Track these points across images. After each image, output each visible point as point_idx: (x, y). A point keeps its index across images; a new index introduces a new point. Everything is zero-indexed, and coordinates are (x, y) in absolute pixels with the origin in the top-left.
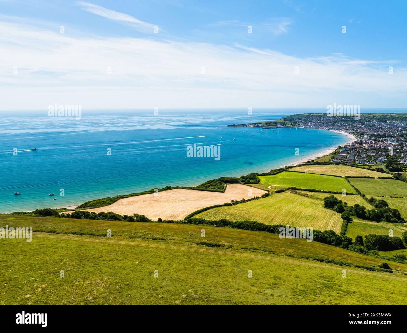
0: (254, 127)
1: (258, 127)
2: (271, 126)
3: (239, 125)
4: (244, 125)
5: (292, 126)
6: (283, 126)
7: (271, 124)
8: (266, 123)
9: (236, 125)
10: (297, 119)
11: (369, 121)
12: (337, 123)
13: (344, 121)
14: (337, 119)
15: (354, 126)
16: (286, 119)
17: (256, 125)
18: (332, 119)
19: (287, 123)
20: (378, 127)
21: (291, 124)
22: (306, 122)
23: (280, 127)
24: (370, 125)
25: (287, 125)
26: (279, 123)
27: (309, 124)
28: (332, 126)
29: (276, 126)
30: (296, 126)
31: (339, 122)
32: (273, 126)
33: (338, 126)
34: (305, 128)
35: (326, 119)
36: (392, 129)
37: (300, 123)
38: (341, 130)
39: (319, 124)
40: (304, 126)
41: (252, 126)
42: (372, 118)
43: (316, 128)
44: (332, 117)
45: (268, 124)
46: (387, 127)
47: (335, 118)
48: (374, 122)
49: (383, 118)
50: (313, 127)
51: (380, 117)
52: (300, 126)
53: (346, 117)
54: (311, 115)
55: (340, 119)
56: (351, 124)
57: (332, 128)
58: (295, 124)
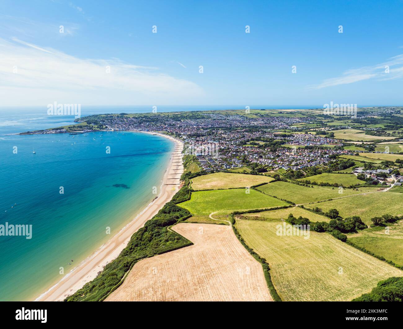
0: (56, 133)
1: (61, 132)
2: (77, 131)
3: (35, 132)
4: (42, 131)
5: (100, 129)
6: (90, 130)
7: (76, 129)
8: (69, 128)
9: (32, 133)
10: (101, 121)
11: (168, 121)
12: (142, 124)
13: (147, 121)
14: (139, 120)
15: (159, 126)
16: (89, 122)
17: (59, 131)
18: (135, 120)
19: (92, 127)
20: (178, 126)
21: (98, 127)
22: (111, 124)
23: (88, 132)
24: (171, 125)
25: (94, 129)
26: (83, 126)
27: (116, 126)
28: (140, 127)
29: (83, 130)
30: (104, 129)
31: (143, 123)
32: (79, 130)
33: (144, 126)
34: (115, 131)
35: (130, 120)
36: (189, 127)
37: (107, 126)
38: (152, 132)
39: (126, 126)
40: (113, 129)
41: (54, 133)
42: (168, 118)
43: (126, 130)
44: (133, 118)
45: (72, 128)
46: (184, 126)
47: (136, 118)
48: (171, 121)
49: (176, 118)
50: (122, 129)
51: (173, 116)
52: (108, 129)
53: (145, 117)
54: (109, 115)
55: (142, 119)
56: (155, 125)
57: (141, 129)
58: (101, 127)
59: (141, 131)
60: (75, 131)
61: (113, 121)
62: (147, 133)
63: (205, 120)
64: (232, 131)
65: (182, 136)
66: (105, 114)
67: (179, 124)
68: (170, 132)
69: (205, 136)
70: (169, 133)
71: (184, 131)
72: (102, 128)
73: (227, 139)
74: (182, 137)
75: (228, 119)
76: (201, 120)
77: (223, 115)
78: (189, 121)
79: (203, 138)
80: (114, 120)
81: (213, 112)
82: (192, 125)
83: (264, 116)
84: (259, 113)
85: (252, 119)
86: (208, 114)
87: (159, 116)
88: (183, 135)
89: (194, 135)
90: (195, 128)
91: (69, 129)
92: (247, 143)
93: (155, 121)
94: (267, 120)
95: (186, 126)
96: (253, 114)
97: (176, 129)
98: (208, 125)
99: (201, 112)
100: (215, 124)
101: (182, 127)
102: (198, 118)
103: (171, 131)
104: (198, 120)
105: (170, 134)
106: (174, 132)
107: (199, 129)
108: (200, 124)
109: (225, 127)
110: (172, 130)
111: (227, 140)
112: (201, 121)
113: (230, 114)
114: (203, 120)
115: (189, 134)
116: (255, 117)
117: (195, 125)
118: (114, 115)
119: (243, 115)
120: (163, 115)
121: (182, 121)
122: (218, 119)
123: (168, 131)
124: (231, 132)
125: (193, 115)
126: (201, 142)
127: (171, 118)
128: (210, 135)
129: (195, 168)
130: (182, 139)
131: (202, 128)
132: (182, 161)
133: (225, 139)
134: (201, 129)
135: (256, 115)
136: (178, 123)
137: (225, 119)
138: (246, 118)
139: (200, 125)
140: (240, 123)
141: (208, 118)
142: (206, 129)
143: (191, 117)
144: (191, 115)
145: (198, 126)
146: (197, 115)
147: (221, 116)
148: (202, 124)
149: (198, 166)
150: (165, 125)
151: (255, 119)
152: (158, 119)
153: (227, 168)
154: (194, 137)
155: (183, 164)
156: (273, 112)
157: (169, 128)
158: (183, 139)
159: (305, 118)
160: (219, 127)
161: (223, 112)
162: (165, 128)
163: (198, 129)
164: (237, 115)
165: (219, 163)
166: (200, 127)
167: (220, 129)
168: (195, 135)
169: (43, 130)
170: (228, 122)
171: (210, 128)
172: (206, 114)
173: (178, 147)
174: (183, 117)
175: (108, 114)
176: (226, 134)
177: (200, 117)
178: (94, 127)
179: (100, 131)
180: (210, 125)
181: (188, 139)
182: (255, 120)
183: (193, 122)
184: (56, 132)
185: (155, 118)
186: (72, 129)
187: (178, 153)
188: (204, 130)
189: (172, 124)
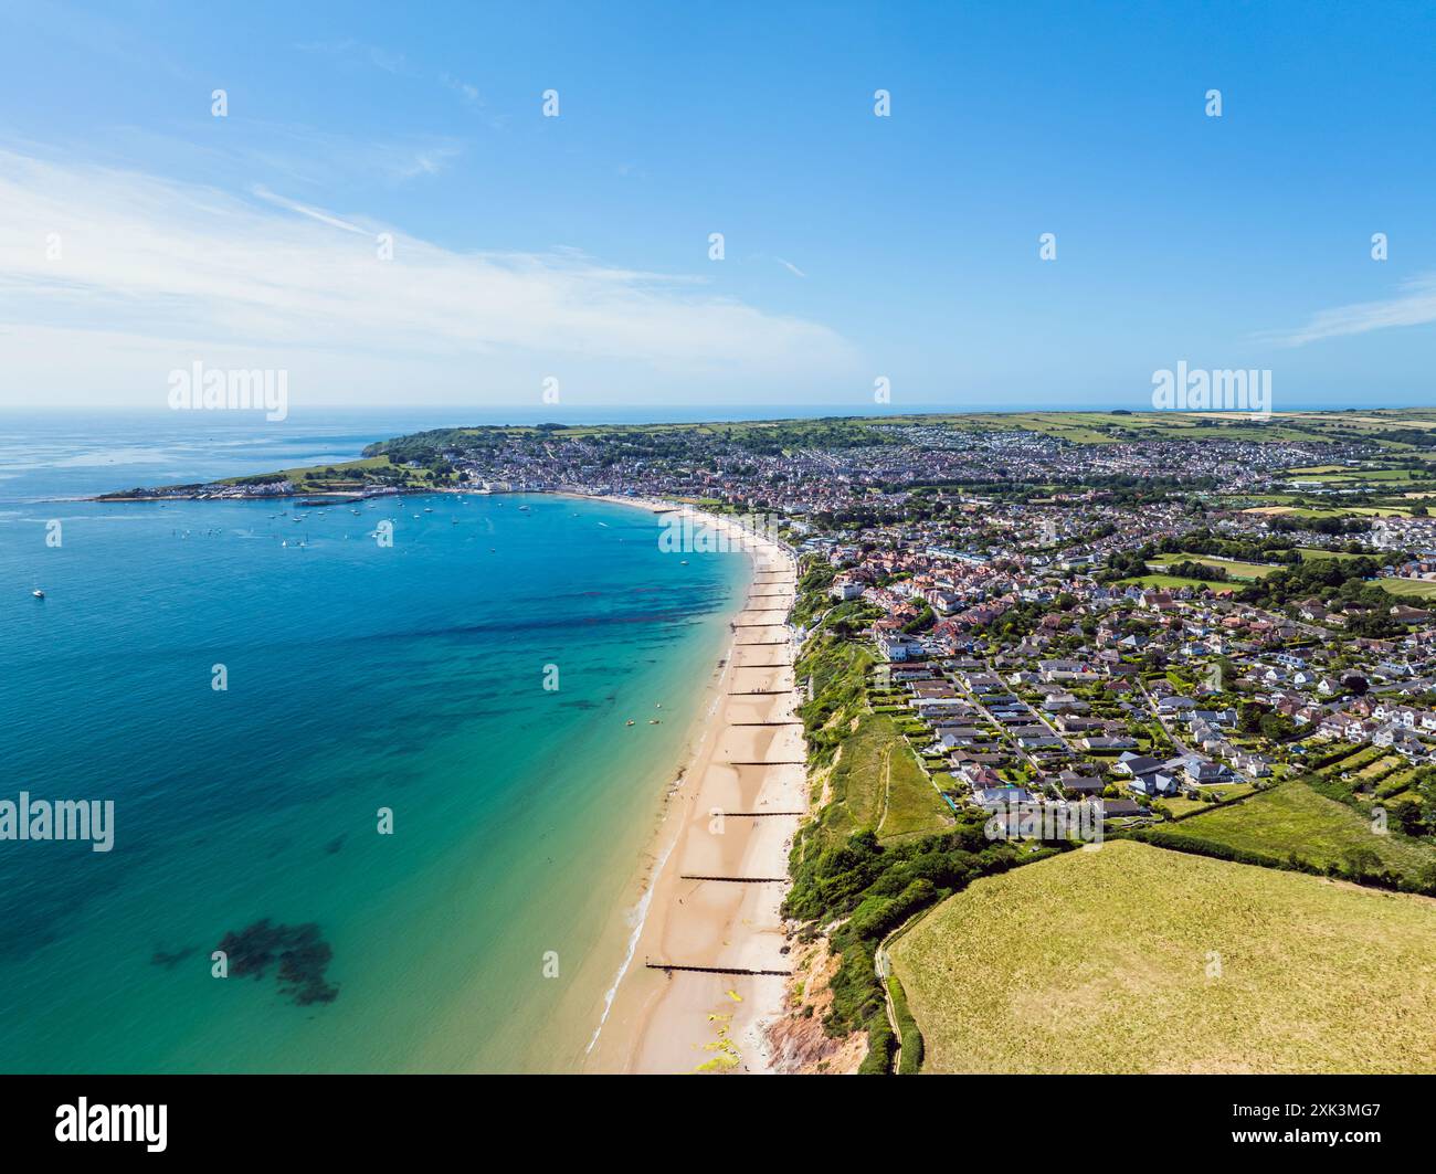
0: (249, 497)
1: (269, 496)
2: (337, 489)
3: (165, 492)
4: (192, 490)
5: (436, 485)
6: (394, 489)
7: (334, 482)
8: (309, 476)
9: (149, 494)
10: (447, 452)
11: (725, 453)
12: (616, 467)
13: (637, 455)
14: (607, 448)
15: (688, 476)
16: (399, 455)
17: (261, 488)
18: (588, 449)
19: (408, 474)
20: (770, 474)
21: (429, 476)
22: (488, 464)
23: (382, 495)
24: (738, 469)
25: (409, 484)
26: (371, 472)
27: (506, 471)
28: (606, 478)
29: (360, 488)
30: (454, 484)
31: (619, 461)
32: (346, 489)
33: (624, 476)
34: (495, 491)
35: (568, 450)
36: (818, 480)
37: (467, 471)
38: (654, 499)
39: (549, 473)
40: (487, 486)
41: (239, 496)
42: (725, 442)
43: (542, 491)
44: (583, 440)
45: (319, 478)
46: (796, 474)
47: (596, 443)
48: (741, 454)
49: (763, 441)
50: (527, 486)
51: (750, 436)
52: (470, 484)
53: (634, 437)
54: (492, 431)
55: (616, 447)
56: (671, 469)
57: (608, 487)
58: (444, 475)
59: (604, 493)
60: (330, 489)
61: (497, 453)
62: (629, 502)
63: (886, 449)
64: (1030, 501)
65: (788, 519)
66: (481, 428)
67: (771, 466)
68: (730, 500)
69: (901, 520)
70: (728, 504)
71: (797, 496)
72: (447, 482)
73: (1024, 539)
74: (787, 524)
75: (987, 448)
76: (867, 449)
77: (959, 430)
78: (815, 454)
79: (896, 531)
80: (501, 450)
81: (918, 421)
82: (831, 473)
83: (1141, 436)
84: (1115, 425)
85: (1091, 447)
86: (897, 426)
87: (690, 432)
88: (790, 515)
89: (846, 518)
90: (843, 483)
91: (307, 481)
92: (1150, 565)
93: (672, 453)
94: (1161, 454)
95: (806, 474)
96: (1091, 428)
97: (760, 489)
98: (899, 474)
99: (862, 418)
100: (932, 466)
101: (786, 479)
102: (855, 444)
103: (735, 499)
104: (853, 451)
105: (731, 508)
106: (750, 501)
107: (865, 491)
108: (865, 468)
109: (981, 482)
110: (743, 492)
111: (1024, 545)
112: (866, 454)
113: (990, 426)
114: (876, 451)
115: (822, 514)
116: (1098, 438)
117: (843, 472)
118: (515, 431)
119: (1048, 433)
120: (708, 432)
121: (787, 453)
122: (939, 449)
123: (725, 499)
124: (1026, 503)
125: (833, 430)
126: (891, 556)
127: (739, 442)
128: (927, 516)
129: (895, 776)
130: (789, 535)
131: (879, 484)
132: (790, 686)
133: (1015, 540)
134: (874, 490)
135: (1105, 429)
136: (767, 465)
137: (972, 448)
138: (1065, 444)
139: (866, 473)
140: (1043, 463)
141: (895, 443)
142: (897, 490)
143: (823, 437)
144: (824, 429)
145: (856, 474)
146: (847, 429)
147: (950, 437)
148: (871, 466)
149: (920, 761)
150: (714, 470)
151: (1105, 449)
152: (683, 444)
153: (1158, 792)
154: (847, 529)
155: (799, 711)
156: (1171, 423)
157: (728, 485)
158: (795, 535)
159: (1326, 444)
160: (951, 482)
161: (959, 421)
162: (714, 483)
163: (859, 489)
164: (1021, 431)
165: (1068, 728)
166: (867, 479)
167: (960, 490)
168: (853, 519)
169: (200, 486)
170: (986, 460)
171: (912, 485)
172: (885, 429)
173: (769, 578)
174: (791, 439)
175: (493, 428)
176: (1004, 515)
177: (861, 437)
178: (415, 476)
179: (434, 492)
180: (911, 474)
181: (816, 536)
182: (1106, 452)
183: (833, 460)
184: (248, 492)
185: (674, 443)
186: (317, 481)
187: (766, 619)
188: (886, 492)
189: (743, 468)
